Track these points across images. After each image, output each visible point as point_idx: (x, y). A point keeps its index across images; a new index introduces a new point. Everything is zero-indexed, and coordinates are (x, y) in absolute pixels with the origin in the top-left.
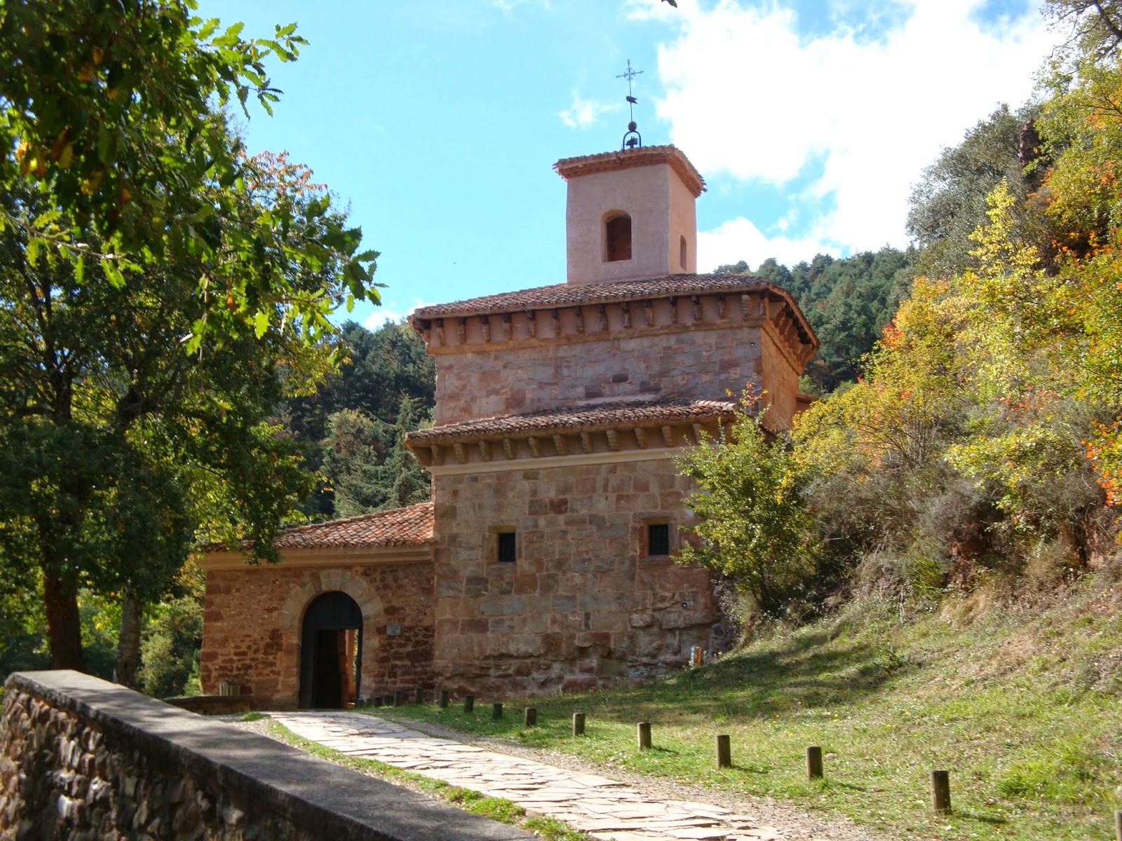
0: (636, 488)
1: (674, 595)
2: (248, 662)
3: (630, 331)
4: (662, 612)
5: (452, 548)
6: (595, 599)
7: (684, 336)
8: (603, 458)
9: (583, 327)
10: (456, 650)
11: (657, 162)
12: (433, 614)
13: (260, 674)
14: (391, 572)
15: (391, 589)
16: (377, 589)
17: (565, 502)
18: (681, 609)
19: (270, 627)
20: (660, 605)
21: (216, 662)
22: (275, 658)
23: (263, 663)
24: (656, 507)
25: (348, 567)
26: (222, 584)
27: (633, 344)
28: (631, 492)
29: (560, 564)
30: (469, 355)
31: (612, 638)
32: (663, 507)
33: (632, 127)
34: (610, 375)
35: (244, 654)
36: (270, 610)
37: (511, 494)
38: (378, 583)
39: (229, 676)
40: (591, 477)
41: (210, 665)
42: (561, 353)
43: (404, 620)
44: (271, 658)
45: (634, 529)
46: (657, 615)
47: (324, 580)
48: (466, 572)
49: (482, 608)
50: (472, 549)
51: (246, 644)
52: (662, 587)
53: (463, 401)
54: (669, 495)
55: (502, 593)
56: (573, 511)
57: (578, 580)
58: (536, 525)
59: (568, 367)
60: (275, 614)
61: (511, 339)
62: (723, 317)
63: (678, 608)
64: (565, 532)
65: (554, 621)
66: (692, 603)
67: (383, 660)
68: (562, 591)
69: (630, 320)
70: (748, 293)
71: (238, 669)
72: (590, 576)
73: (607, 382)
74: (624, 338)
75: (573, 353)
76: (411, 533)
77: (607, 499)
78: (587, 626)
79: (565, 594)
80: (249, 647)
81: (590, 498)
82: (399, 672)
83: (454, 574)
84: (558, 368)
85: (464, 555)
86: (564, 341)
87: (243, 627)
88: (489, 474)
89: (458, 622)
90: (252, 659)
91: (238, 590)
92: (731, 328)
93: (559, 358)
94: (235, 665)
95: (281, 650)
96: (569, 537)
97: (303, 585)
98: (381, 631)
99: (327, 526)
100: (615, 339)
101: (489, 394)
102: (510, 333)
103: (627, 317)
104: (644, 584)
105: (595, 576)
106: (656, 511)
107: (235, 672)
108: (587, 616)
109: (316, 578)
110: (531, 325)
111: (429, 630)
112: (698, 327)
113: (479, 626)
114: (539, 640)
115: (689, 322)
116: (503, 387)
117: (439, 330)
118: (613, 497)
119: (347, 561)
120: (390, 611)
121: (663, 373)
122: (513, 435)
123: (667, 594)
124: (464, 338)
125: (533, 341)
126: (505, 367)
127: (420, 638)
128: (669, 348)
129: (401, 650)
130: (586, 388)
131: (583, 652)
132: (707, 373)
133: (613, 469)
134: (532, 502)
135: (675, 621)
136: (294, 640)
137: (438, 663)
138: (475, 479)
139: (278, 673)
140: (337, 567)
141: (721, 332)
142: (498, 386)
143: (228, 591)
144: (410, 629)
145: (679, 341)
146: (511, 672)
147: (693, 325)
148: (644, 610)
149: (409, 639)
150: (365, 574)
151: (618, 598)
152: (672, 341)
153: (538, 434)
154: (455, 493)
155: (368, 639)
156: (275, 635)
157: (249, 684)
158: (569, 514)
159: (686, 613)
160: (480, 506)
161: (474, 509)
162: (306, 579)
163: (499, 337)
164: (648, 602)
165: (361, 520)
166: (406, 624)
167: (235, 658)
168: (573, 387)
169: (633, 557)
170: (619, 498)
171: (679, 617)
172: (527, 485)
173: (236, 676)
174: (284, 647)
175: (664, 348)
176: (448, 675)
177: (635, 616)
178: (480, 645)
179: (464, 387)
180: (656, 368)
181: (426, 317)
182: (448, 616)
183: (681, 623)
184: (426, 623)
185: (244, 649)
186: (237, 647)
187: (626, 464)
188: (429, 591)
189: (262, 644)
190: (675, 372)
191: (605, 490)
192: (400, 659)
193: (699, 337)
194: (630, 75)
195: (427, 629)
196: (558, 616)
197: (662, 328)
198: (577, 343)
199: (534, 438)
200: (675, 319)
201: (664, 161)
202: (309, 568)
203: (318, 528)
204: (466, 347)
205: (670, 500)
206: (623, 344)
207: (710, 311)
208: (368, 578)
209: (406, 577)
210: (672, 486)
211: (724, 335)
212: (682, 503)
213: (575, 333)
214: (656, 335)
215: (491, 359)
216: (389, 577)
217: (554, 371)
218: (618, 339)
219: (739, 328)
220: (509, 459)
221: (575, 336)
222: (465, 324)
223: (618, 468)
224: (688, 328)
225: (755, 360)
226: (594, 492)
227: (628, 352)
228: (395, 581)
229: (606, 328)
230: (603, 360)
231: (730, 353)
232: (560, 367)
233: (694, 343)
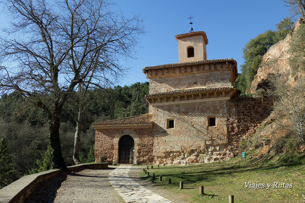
0: (206, 108)
1: (218, 136)
2: (106, 152)
3: (198, 72)
5: (157, 124)
6: (196, 137)
7: (211, 73)
8: (198, 101)
9: (186, 70)
10: (159, 150)
11: (200, 35)
12: (153, 141)
15: (141, 134)
17: (187, 112)
19: (111, 143)
20: (214, 139)
21: (98, 151)
24: (212, 113)
25: (130, 129)
27: (198, 75)
28: (205, 109)
29: (186, 128)
31: (201, 147)
32: (214, 113)
33: (192, 29)
34: (193, 82)
37: (173, 110)
38: (138, 133)
40: (194, 106)
43: (145, 142)
45: (206, 119)
46: (213, 141)
47: (124, 132)
51: (105, 147)
52: (214, 134)
54: (215, 110)
55: (171, 136)
56: (189, 114)
57: (191, 132)
58: (179, 118)
59: (182, 81)
62: (221, 68)
63: (219, 139)
64: (187, 120)
65: (185, 143)
66: (223, 138)
67: (140, 152)
68: (187, 135)
69: (198, 69)
70: (228, 62)
72: (194, 131)
73: (192, 84)
75: (183, 77)
76: (146, 121)
77: (198, 111)
78: (194, 144)
81: (194, 111)
83: (158, 131)
85: (160, 126)
86: (181, 74)
88: (167, 105)
89: (159, 143)
92: (223, 71)
93: (180, 78)
95: (114, 149)
97: (119, 134)
98: (139, 145)
101: (162, 87)
102: (168, 73)
103: (197, 68)
104: (209, 133)
108: (194, 142)
109: (122, 132)
110: (173, 71)
112: (215, 70)
113: (165, 144)
114: (181, 148)
117: (150, 72)
118: (200, 111)
119: (130, 127)
120: (141, 140)
122: (174, 95)
123: (216, 136)
124: (156, 74)
125: (174, 74)
126: (166, 81)
127: (149, 147)
128: (208, 76)
129: (144, 150)
130: (187, 86)
131: (193, 151)
133: (200, 104)
134: (178, 112)
135: (218, 143)
136: (117, 147)
138: (163, 107)
140: (127, 129)
143: (101, 134)
144: (147, 144)
145: (210, 74)
146: (174, 156)
147: (214, 70)
148: (210, 140)
149: (146, 147)
150: (135, 131)
151: (202, 137)
152: (208, 74)
153: (180, 95)
154: (158, 110)
155: (136, 147)
156: (113, 145)
159: (221, 141)
160: (165, 113)
161: (163, 114)
162: (120, 132)
163: (165, 73)
169: (206, 126)
170: (202, 111)
171: (219, 141)
172: (177, 108)
175: (206, 76)
176: (157, 157)
177: (207, 141)
178: (165, 149)
180: (204, 80)
181: (147, 69)
182: (157, 142)
183: (220, 143)
184: (151, 143)
187: (203, 102)
190: (209, 81)
191: (198, 109)
192: (144, 152)
193: (215, 73)
194: (191, 18)
195: (151, 145)
196: (186, 141)
197: (206, 71)
198: (184, 75)
199: (179, 96)
200: (210, 68)
201: (201, 35)
202: (120, 129)
203: (122, 119)
204: (157, 76)
205: (216, 111)
206: (196, 75)
207: (218, 67)
208: (136, 132)
209: (145, 132)
210: (216, 108)
211: (221, 72)
212: (219, 112)
213: (184, 72)
214: (204, 73)
215: (163, 79)
216: (141, 131)
217: (178, 82)
218: (195, 74)
219: (225, 70)
220: (172, 101)
221: (184, 73)
222: (156, 70)
223: (201, 103)
224: (213, 70)
225: (230, 78)
226: (195, 109)
227: (197, 77)
228: (143, 132)
229: (192, 71)
230: (191, 79)
231: (223, 76)
232: (180, 81)
233: (214, 74)
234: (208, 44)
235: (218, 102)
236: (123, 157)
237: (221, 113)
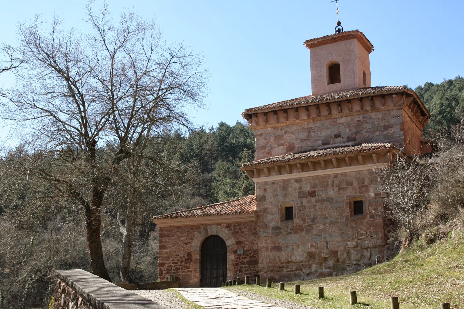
0: (347, 184)
1: (367, 232)
2: (178, 266)
3: (341, 114)
4: (361, 241)
5: (265, 214)
6: (330, 235)
7: (366, 115)
8: (331, 171)
9: (320, 114)
10: (268, 260)
11: (351, 38)
12: (257, 244)
13: (184, 272)
14: (238, 226)
15: (238, 233)
16: (233, 233)
17: (314, 192)
18: (370, 239)
19: (187, 251)
20: (360, 237)
21: (164, 267)
22: (189, 265)
23: (184, 267)
24: (357, 193)
25: (219, 224)
26: (166, 233)
27: (343, 120)
28: (345, 186)
29: (313, 220)
30: (269, 129)
31: (339, 253)
32: (360, 193)
33: (339, 24)
34: (333, 134)
35: (177, 263)
36: (186, 244)
37: (290, 189)
38: (233, 231)
39: (170, 273)
40: (326, 180)
41: (162, 268)
42: (310, 126)
43: (245, 247)
44: (188, 265)
45: (347, 203)
46: (359, 241)
47: (209, 230)
48: (272, 225)
49: (279, 241)
50: (274, 214)
51: (177, 258)
52: (361, 229)
53: (267, 149)
54: (362, 187)
55: (287, 233)
56: (318, 196)
57: (322, 227)
58: (302, 203)
59: (314, 132)
60: (189, 245)
61: (287, 121)
62: (384, 105)
63: (369, 238)
64: (315, 206)
65: (312, 246)
66: (375, 236)
67: (237, 264)
68: (315, 232)
69: (341, 109)
70: (396, 94)
71: (174, 270)
72: (327, 225)
73: (332, 138)
74: (339, 118)
75: (316, 125)
76: (246, 209)
77: (333, 190)
78: (327, 248)
79: (316, 233)
80: (178, 260)
81: (326, 190)
82: (244, 270)
83: (266, 226)
84: (309, 132)
85: (270, 217)
86: (312, 120)
87: (175, 252)
88: (280, 181)
89: (268, 247)
90: (180, 265)
91: (173, 236)
92: (388, 110)
93: (309, 128)
94: (173, 268)
95: (192, 261)
96: (317, 208)
97: (200, 233)
98: (235, 252)
99: (210, 206)
100: (334, 118)
101: (279, 146)
102: (287, 118)
103: (339, 108)
104: (352, 228)
105: (330, 225)
106: (357, 194)
107: (173, 271)
108: (327, 243)
109: (206, 229)
110: (296, 113)
111: (256, 251)
112: (372, 111)
113: (278, 248)
114: (305, 255)
115: (368, 108)
116: (285, 142)
117: (255, 118)
118: (336, 189)
119: (219, 222)
120: (239, 243)
121: (357, 133)
122: (290, 163)
123: (363, 232)
124: (267, 121)
125: (298, 121)
126: (285, 133)
127: (252, 254)
128: (360, 121)
129: (244, 260)
130: (322, 141)
131: (325, 259)
132: (378, 131)
133: (336, 176)
134: (299, 192)
135: (368, 244)
136: (198, 257)
137: (261, 266)
138: (273, 183)
139: (191, 271)
140: (214, 224)
141: (384, 113)
142: (283, 142)
143: (168, 236)
144: (248, 251)
145: (364, 117)
146: (293, 269)
147: (370, 110)
148: (353, 239)
149: (247, 255)
150: (227, 227)
151: (340, 235)
152: (361, 118)
153: (301, 162)
154: (265, 190)
155: (229, 256)
156: (189, 255)
157: (179, 276)
158: (316, 197)
159: (373, 240)
160: (276, 195)
161: (274, 196)
162: (202, 230)
163: (282, 120)
164: (354, 236)
165: (224, 203)
166: (246, 249)
167: (173, 265)
168: (316, 140)
169: (347, 216)
170: (339, 189)
171: (370, 242)
172: (297, 185)
173: (173, 273)
174: (193, 260)
175: (357, 121)
176: (265, 271)
177: (349, 243)
178: (279, 257)
179: (268, 143)
180: (354, 130)
181: (250, 113)
182: (264, 245)
183: (371, 245)
184: (255, 248)
185: (176, 261)
186: (173, 260)
187: (342, 174)
188: (255, 234)
189: (184, 259)
190: (363, 132)
191: (333, 186)
192: (244, 264)
193: (373, 115)
195: (255, 251)
196: (314, 244)
197: (356, 112)
198: (317, 121)
199: (299, 163)
200: (362, 107)
201: (354, 38)
202: (202, 225)
203: (206, 208)
204: (268, 125)
205: (363, 189)
206: (338, 120)
207: (378, 103)
208: (228, 229)
209: (245, 228)
210: (364, 183)
211: (385, 114)
212: (369, 190)
213: (316, 116)
214: (353, 115)
215: (279, 130)
216: (237, 228)
217: (307, 134)
218: (336, 118)
219: (392, 110)
220: (289, 174)
221: (316, 118)
222: (267, 115)
223: (338, 176)
224: (368, 111)
225: (400, 124)
226: (328, 187)
227: (341, 123)
228: (240, 230)
229: (330, 114)
230: (330, 128)
231: (388, 122)
232: (310, 132)
233: (371, 118)
234: (373, 50)
235: (366, 172)
236: (209, 274)
237: (372, 193)
